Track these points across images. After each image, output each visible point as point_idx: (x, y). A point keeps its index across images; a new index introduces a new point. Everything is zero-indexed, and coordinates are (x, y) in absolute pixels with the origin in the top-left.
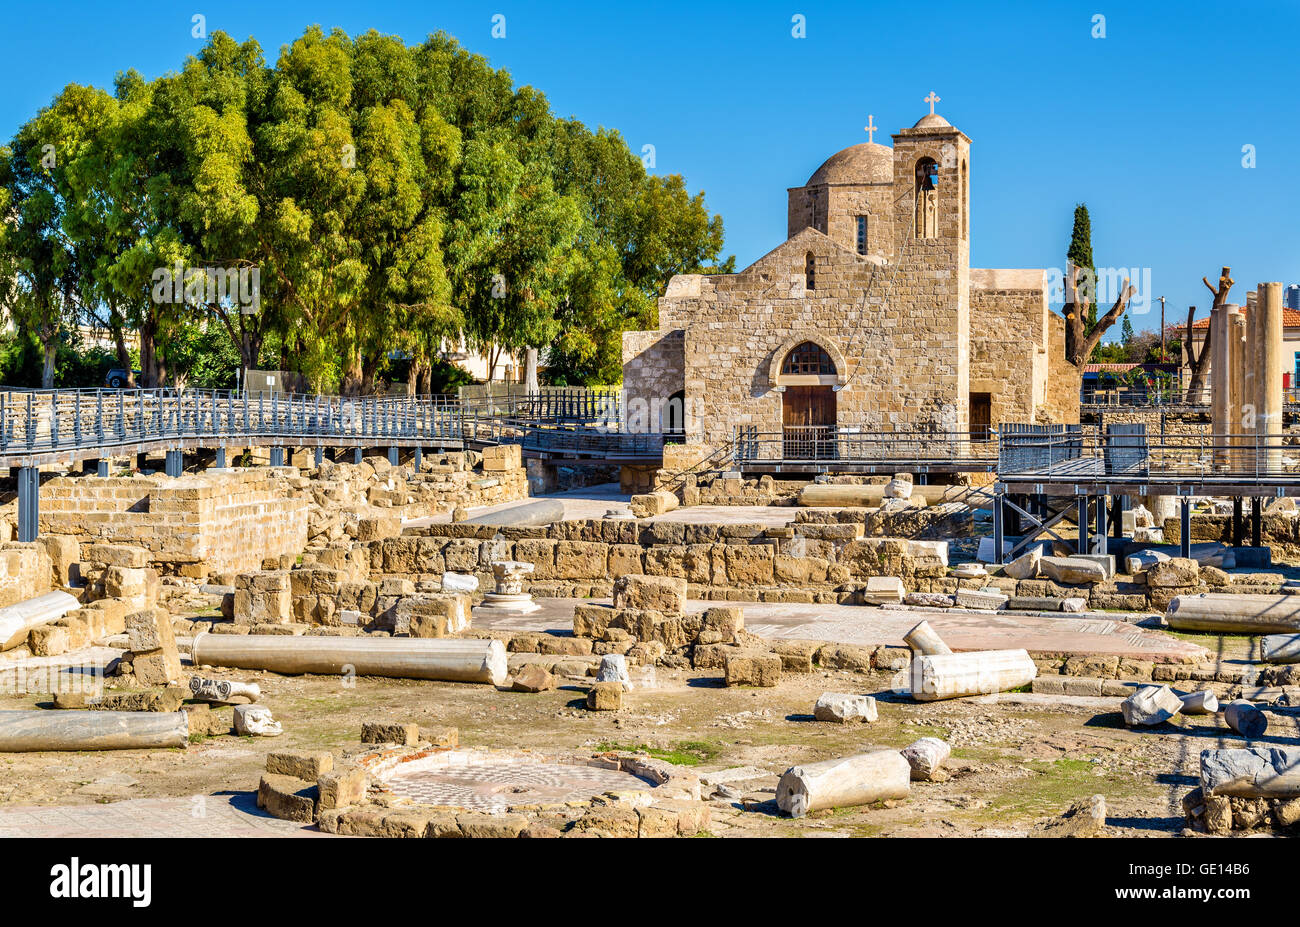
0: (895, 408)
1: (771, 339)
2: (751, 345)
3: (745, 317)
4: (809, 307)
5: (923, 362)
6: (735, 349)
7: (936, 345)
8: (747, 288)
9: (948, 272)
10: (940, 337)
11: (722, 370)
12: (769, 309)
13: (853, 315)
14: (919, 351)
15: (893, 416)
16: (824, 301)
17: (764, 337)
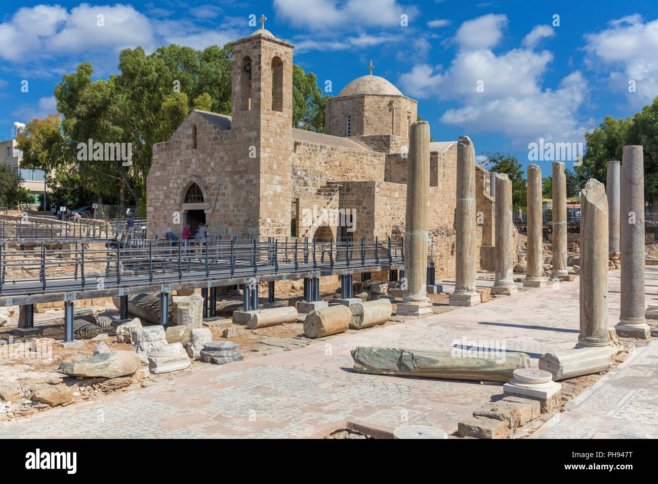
0: (231, 225)
1: (179, 181)
2: (171, 185)
3: (169, 168)
4: (194, 160)
5: (244, 194)
6: (165, 188)
7: (249, 181)
8: (170, 149)
9: (255, 133)
10: (252, 177)
11: (160, 201)
12: (178, 163)
13: (212, 164)
14: (241, 187)
15: (230, 229)
16: (200, 155)
17: (176, 180)
